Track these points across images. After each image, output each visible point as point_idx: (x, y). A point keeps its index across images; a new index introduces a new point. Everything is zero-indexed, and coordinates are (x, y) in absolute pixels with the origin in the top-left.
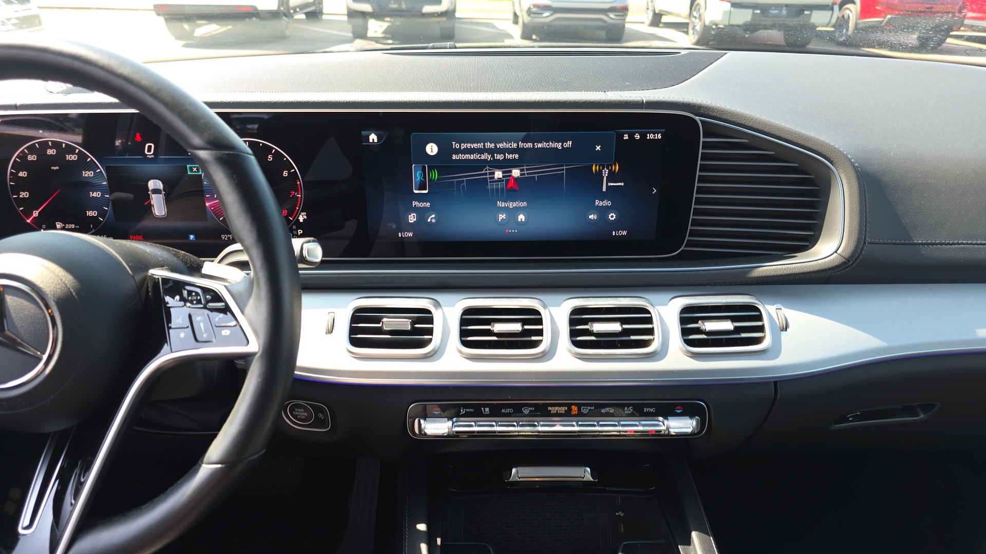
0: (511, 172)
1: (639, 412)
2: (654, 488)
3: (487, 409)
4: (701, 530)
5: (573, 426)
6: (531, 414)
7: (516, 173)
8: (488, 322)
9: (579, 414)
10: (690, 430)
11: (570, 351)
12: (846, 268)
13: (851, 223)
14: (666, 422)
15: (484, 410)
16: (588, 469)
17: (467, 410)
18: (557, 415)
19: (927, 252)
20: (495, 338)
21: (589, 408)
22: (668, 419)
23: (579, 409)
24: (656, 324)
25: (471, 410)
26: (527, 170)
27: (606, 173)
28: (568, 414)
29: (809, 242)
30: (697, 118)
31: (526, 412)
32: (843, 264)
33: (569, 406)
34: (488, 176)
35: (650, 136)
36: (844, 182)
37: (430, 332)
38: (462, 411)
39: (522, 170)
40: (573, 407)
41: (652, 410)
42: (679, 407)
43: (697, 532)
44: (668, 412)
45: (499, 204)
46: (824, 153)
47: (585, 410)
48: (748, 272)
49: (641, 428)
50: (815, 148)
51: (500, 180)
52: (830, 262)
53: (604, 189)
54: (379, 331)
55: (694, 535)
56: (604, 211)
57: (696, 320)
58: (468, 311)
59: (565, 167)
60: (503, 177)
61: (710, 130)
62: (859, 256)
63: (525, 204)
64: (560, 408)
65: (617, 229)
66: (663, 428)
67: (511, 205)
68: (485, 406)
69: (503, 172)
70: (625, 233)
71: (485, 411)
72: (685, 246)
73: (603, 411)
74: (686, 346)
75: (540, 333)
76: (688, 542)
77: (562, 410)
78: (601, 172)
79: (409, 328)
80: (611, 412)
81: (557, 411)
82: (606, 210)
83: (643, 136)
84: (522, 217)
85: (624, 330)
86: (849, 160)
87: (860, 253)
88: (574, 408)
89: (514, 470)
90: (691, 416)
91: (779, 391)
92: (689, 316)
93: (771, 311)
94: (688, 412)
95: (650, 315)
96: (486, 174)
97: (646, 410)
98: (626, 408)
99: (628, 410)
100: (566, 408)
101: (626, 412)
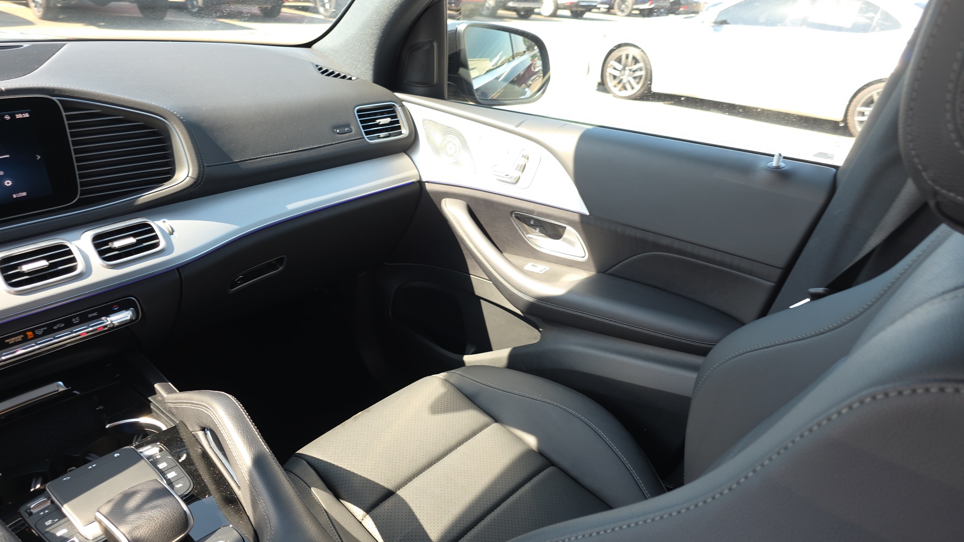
1: (85, 319)
4: (160, 381)
5: (33, 346)
9: (36, 337)
10: (129, 318)
11: (9, 292)
12: (198, 185)
13: (191, 155)
14: (108, 319)
16: (61, 383)
18: (16, 344)
19: (243, 166)
21: (42, 329)
22: (109, 317)
23: (34, 333)
24: (76, 254)
28: (25, 340)
29: (169, 174)
30: (54, 98)
32: (195, 183)
33: (24, 333)
35: (19, 116)
36: (177, 130)
40: (28, 333)
41: (95, 314)
42: (116, 306)
44: (109, 312)
46: (158, 112)
47: (39, 332)
48: (134, 202)
49: (91, 329)
50: (150, 110)
52: (186, 183)
55: (157, 386)
57: (106, 243)
61: (68, 106)
62: (203, 176)
64: (16, 338)
65: (16, 192)
66: (109, 322)
70: (24, 194)
72: (81, 195)
73: (55, 327)
74: (105, 262)
76: (153, 392)
77: (19, 338)
80: (62, 326)
81: (14, 340)
83: (13, 116)
85: (51, 264)
86: (176, 115)
87: (203, 174)
88: (30, 334)
90: (127, 309)
91: (182, 274)
92: (100, 242)
93: (160, 225)
94: (123, 307)
95: (69, 249)
97: (90, 316)
98: (74, 320)
99: (75, 321)
100: (22, 336)
101: (75, 322)
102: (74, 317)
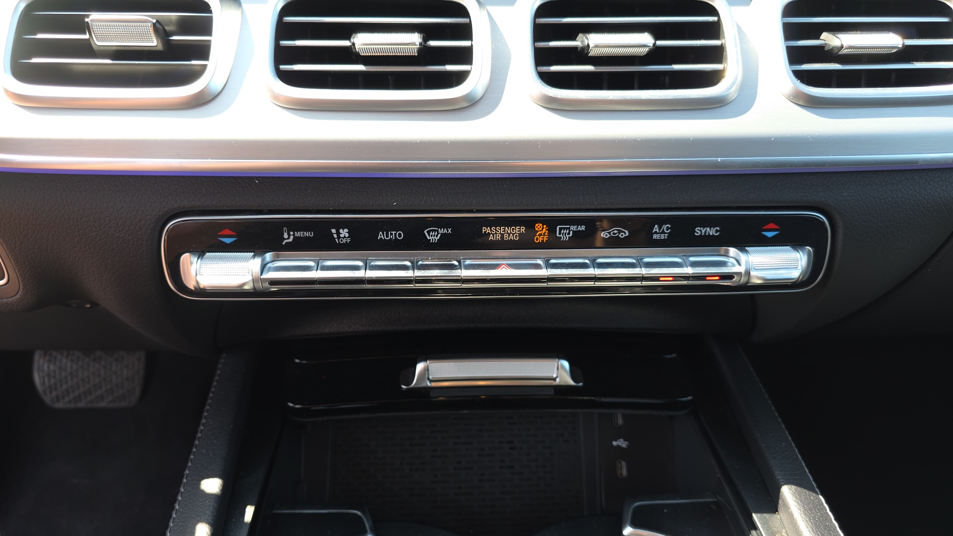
1: (685, 236)
2: (690, 398)
3: (344, 233)
4: (798, 481)
5: (537, 267)
6: (445, 244)
8: (344, 31)
9: (553, 244)
10: (793, 275)
11: (536, 96)
14: (743, 257)
15: (338, 233)
16: (566, 364)
17: (298, 234)
18: (503, 244)
20: (360, 68)
21: (574, 228)
22: (747, 252)
23: (552, 231)
24: (729, 40)
25: (307, 234)
28: (526, 244)
31: (433, 237)
33: (529, 224)
37: (202, 51)
38: (286, 236)
40: (538, 226)
41: (712, 231)
43: (793, 487)
44: (748, 236)
47: (564, 234)
49: (689, 270)
54: (86, 49)
55: (787, 491)
58: (295, 5)
64: (509, 230)
66: (741, 269)
68: (340, 225)
71: (339, 237)
74: (798, 82)
75: (465, 56)
76: (772, 504)
77: (514, 233)
79: (153, 42)
80: (622, 236)
81: (502, 235)
85: (657, 50)
88: (541, 230)
89: (420, 367)
90: (796, 244)
92: (802, 22)
94: (788, 236)
95: (715, 19)
97: (699, 231)
98: (656, 228)
99: (660, 233)
100: (523, 229)
101: (655, 237)
102: (661, 221)
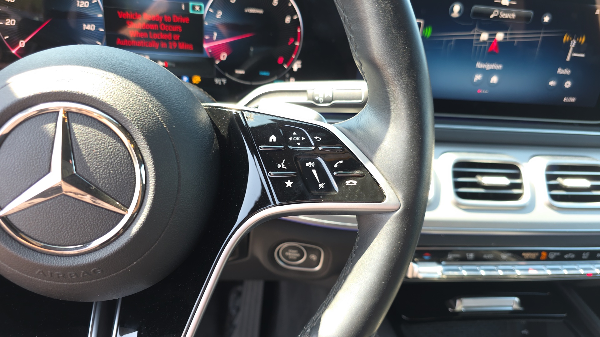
0: (495, 35)
1: (593, 257)
3: (471, 255)
6: (509, 259)
7: (500, 36)
8: (473, 175)
9: (548, 259)
15: (469, 255)
16: (517, 300)
17: (454, 255)
18: (530, 260)
20: (482, 190)
21: (555, 254)
23: (547, 255)
25: (457, 255)
26: (511, 34)
27: (573, 44)
28: (537, 259)
31: (504, 257)
33: (540, 252)
34: (475, 38)
38: (449, 256)
39: (506, 34)
40: (542, 253)
45: (479, 65)
47: (552, 256)
51: (484, 42)
53: (568, 59)
56: (562, 79)
58: (458, 164)
59: (542, 35)
60: (489, 39)
63: (499, 67)
64: (533, 254)
65: (569, 96)
67: (489, 67)
68: (470, 252)
69: (490, 35)
70: (573, 100)
73: (566, 256)
75: (520, 186)
77: (534, 256)
78: (569, 42)
80: (572, 257)
81: (529, 256)
82: (564, 78)
84: (494, 79)
85: (593, 186)
88: (544, 254)
89: (459, 302)
96: (473, 35)
97: (598, 255)
98: (584, 254)
100: (538, 254)
101: (583, 257)
